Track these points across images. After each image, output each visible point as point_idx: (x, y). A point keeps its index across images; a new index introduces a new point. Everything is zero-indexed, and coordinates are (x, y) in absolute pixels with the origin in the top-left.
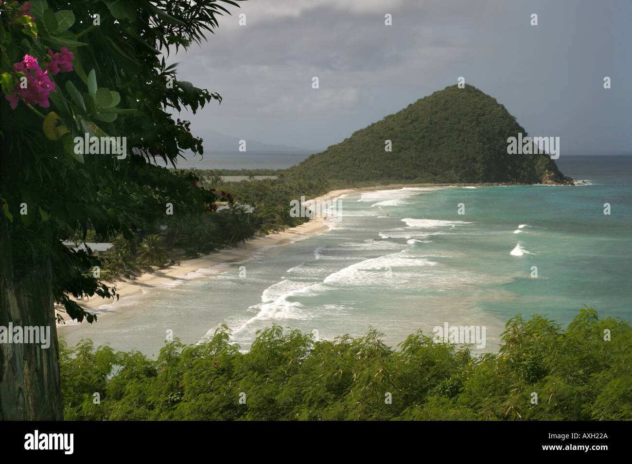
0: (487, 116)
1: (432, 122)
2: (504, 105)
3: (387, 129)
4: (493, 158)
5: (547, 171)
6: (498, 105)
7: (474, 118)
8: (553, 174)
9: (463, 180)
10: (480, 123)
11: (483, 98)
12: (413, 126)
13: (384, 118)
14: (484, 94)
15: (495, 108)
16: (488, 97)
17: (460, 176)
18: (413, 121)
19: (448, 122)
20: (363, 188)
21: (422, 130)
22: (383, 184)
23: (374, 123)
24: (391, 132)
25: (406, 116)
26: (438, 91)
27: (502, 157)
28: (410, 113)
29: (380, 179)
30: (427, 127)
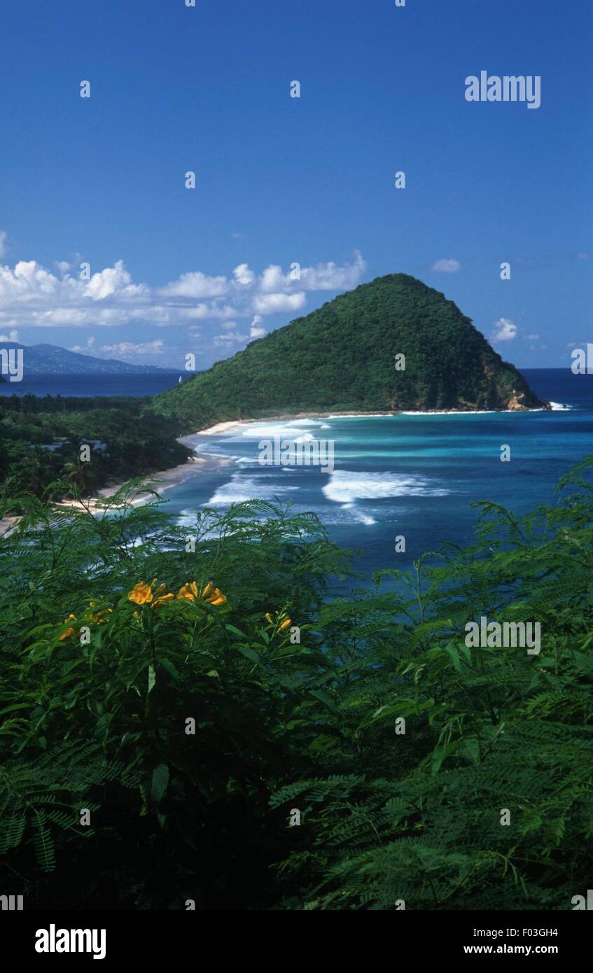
0: (431, 317)
1: (356, 327)
2: (455, 302)
3: (295, 337)
4: (441, 375)
5: (514, 392)
6: (447, 302)
7: (414, 320)
8: (522, 396)
9: (400, 405)
10: (422, 327)
11: (426, 292)
12: (330, 333)
13: (291, 322)
14: (427, 287)
15: (442, 306)
16: (433, 291)
17: (396, 401)
18: (330, 326)
19: (378, 327)
20: (262, 419)
21: (343, 338)
22: (290, 413)
23: (277, 329)
24: (300, 341)
25: (321, 319)
26: (363, 285)
27: (453, 373)
28: (326, 314)
29: (286, 407)
30: (349, 335)
